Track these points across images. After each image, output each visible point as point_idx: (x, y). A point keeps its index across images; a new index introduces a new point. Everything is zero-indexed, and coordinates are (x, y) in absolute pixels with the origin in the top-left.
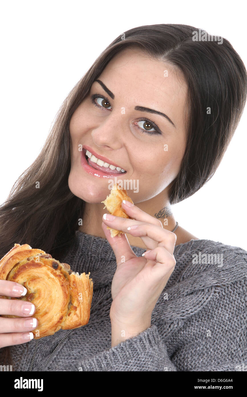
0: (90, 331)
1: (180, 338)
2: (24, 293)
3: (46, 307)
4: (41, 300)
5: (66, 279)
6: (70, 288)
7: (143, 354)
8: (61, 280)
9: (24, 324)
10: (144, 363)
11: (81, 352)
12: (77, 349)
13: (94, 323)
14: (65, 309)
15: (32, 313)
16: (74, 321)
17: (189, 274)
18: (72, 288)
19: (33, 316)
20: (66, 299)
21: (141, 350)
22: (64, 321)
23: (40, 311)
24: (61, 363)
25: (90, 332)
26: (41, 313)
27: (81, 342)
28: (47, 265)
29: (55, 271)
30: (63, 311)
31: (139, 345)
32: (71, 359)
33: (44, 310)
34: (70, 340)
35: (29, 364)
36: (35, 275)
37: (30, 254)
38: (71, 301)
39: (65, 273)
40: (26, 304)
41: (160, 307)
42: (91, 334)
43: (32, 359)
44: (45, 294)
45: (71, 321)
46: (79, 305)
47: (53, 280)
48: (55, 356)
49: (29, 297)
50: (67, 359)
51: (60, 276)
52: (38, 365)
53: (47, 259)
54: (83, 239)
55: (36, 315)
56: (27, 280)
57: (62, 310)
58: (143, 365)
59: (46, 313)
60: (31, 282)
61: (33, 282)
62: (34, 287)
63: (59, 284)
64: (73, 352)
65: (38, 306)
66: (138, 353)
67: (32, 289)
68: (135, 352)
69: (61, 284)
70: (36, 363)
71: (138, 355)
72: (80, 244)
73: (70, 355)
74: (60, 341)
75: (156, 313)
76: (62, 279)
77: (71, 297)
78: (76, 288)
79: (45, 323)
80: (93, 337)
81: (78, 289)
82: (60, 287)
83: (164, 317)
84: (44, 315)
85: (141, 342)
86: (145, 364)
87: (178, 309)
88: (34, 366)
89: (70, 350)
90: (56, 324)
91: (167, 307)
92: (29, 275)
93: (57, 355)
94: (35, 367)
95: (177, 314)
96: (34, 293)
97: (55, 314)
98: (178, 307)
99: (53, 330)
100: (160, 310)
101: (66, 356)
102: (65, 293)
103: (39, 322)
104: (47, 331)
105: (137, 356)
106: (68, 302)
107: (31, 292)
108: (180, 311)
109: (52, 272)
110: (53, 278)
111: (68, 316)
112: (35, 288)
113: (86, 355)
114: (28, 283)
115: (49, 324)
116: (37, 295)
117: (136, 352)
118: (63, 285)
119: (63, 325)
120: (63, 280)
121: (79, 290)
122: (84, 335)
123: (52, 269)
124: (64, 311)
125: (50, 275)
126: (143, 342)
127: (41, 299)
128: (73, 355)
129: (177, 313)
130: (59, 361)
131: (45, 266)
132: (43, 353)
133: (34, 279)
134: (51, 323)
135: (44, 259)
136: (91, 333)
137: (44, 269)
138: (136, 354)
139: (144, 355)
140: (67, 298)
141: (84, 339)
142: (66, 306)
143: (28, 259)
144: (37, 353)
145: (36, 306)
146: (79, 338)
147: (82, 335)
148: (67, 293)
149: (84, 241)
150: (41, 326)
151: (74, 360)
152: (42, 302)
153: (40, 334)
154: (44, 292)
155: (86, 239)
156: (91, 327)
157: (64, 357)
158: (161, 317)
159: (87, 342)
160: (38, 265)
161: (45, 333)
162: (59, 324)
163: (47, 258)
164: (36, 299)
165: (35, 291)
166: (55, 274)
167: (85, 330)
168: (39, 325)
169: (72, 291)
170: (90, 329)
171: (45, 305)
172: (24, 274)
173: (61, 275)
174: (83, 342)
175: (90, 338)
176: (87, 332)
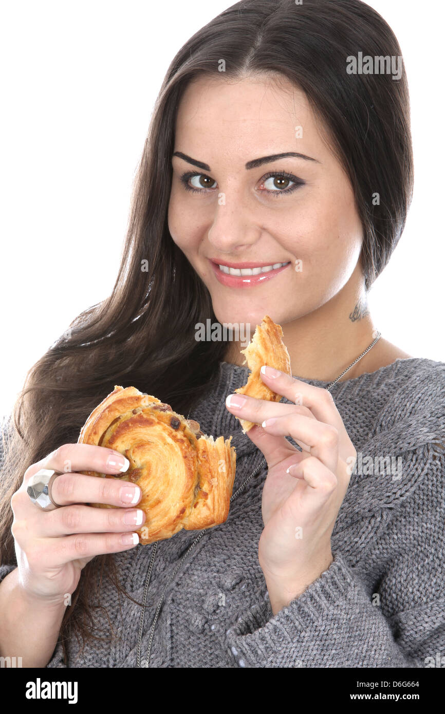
0: (242, 525)
1: (393, 546)
2: (124, 467)
3: (159, 492)
4: (151, 480)
5: (192, 446)
6: (198, 461)
7: (320, 620)
8: (184, 448)
9: (123, 519)
10: (326, 633)
11: (228, 562)
12: (222, 555)
13: (248, 512)
14: (189, 497)
15: (135, 501)
16: (202, 516)
17: (389, 419)
18: (201, 461)
19: (138, 506)
20: (190, 480)
21: (316, 613)
22: (188, 517)
23: (149, 498)
24: (196, 577)
25: (242, 527)
26: (151, 501)
27: (227, 544)
28: (162, 423)
29: (174, 433)
30: (185, 500)
31: (310, 606)
32: (212, 571)
33: (155, 497)
34: (212, 540)
35: (145, 574)
36: (143, 438)
37: (138, 404)
38: (198, 483)
39: (191, 435)
40: (127, 486)
41: (352, 493)
42: (244, 531)
43: (149, 566)
44: (157, 471)
45: (199, 517)
46: (211, 491)
47: (172, 448)
48: (188, 565)
49: (132, 475)
50: (206, 571)
51: (182, 441)
52: (160, 576)
53: (162, 412)
54: (232, 375)
55: (144, 504)
56: (130, 446)
57: (184, 498)
58: (325, 637)
59: (158, 502)
60: (136, 449)
61: (140, 450)
62: (140, 459)
63: (180, 454)
64: (214, 559)
65: (147, 491)
66: (312, 620)
67: (138, 462)
68: (306, 618)
69: (184, 455)
70: (157, 573)
71: (313, 623)
72: (228, 382)
73: (210, 565)
74: (194, 538)
75: (347, 503)
76: (186, 445)
77: (199, 476)
78: (207, 461)
79: (156, 519)
80: (246, 536)
81: (211, 463)
82: (181, 458)
83: (358, 508)
84: (155, 505)
85: (313, 601)
86: (327, 635)
87: (379, 493)
88: (153, 577)
89: (210, 556)
90: (174, 521)
91: (363, 490)
92: (135, 439)
93: (191, 563)
94: (155, 579)
95: (378, 501)
96: (141, 469)
97: (172, 503)
98: (380, 489)
99: (170, 531)
100: (352, 497)
101: (204, 565)
102: (190, 469)
103: (146, 516)
104: (160, 531)
105: (311, 624)
106: (194, 485)
107: (136, 467)
108: (383, 495)
109: (170, 434)
110: (172, 445)
111: (193, 508)
112: (143, 461)
113: (235, 567)
114: (131, 452)
115: (164, 519)
116: (145, 472)
117: (309, 618)
118: (187, 455)
119: (186, 523)
120: (186, 448)
121: (212, 465)
122: (233, 532)
123: (171, 429)
124: (187, 500)
125: (166, 438)
126: (315, 600)
127: (151, 478)
128: (215, 566)
129: (379, 498)
130: (193, 574)
131: (158, 423)
132: (166, 556)
133: (141, 445)
134: (166, 518)
135: (159, 412)
136: (243, 529)
137: (158, 429)
138: (308, 622)
139: (323, 620)
140: (192, 478)
141: (233, 539)
142: (191, 490)
143: (133, 411)
144: (157, 557)
145: (142, 490)
146: (225, 536)
147: (229, 532)
148: (193, 469)
149: (234, 378)
150: (151, 523)
151: (215, 574)
152: (152, 483)
153: (149, 536)
154: (157, 467)
155: (236, 375)
156: (243, 518)
157: (201, 568)
158: (355, 508)
159: (237, 544)
160: (148, 423)
161: (157, 536)
162: (178, 521)
163: (164, 410)
164: (143, 479)
165: (142, 465)
166: (174, 438)
167: (235, 524)
168: (147, 522)
169: (201, 466)
170: (243, 522)
171: (158, 489)
172: (126, 437)
173: (185, 439)
174: (231, 544)
175: (242, 536)
176: (238, 528)
